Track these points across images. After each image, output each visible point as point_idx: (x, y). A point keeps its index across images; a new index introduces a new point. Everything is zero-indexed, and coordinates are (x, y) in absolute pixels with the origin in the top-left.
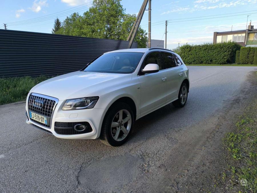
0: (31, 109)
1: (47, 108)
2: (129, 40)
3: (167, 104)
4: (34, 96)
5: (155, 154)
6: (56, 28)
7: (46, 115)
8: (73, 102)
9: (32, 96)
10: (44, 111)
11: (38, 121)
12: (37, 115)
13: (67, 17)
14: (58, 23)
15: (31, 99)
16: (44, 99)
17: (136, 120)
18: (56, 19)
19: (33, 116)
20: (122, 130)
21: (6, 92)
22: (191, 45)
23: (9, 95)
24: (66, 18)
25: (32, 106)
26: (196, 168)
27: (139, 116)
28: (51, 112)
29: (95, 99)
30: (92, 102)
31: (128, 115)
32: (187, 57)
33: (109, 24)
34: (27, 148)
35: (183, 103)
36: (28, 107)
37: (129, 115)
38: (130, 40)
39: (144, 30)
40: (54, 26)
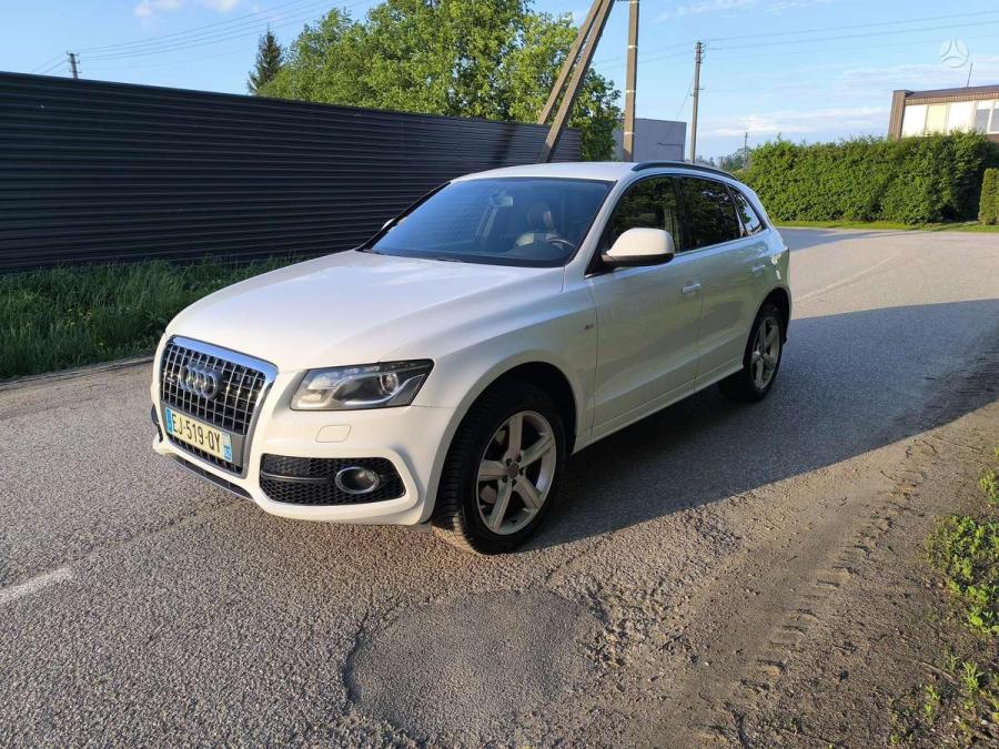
0: (173, 399)
1: (230, 401)
2: (546, 121)
3: (698, 389)
4: (182, 350)
5: (649, 592)
6: (263, 70)
7: (228, 424)
8: (331, 379)
9: (176, 348)
10: (220, 408)
11: (198, 445)
12: (192, 421)
13: (306, 26)
14: (270, 51)
15: (172, 358)
16: (220, 362)
17: (576, 450)
18: (265, 33)
19: (177, 426)
20: (518, 491)
21: (76, 320)
22: (797, 142)
23: (88, 331)
24: (301, 29)
25: (174, 388)
26: (817, 661)
27: (585, 438)
28: (249, 417)
29: (415, 372)
30: (406, 382)
31: (541, 434)
32: (777, 193)
33: (467, 57)
34: (158, 547)
35: (760, 384)
36: (162, 392)
37: (547, 434)
38: (550, 118)
39: (608, 80)
40: (254, 61)
